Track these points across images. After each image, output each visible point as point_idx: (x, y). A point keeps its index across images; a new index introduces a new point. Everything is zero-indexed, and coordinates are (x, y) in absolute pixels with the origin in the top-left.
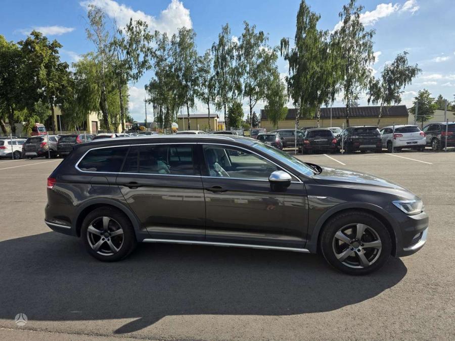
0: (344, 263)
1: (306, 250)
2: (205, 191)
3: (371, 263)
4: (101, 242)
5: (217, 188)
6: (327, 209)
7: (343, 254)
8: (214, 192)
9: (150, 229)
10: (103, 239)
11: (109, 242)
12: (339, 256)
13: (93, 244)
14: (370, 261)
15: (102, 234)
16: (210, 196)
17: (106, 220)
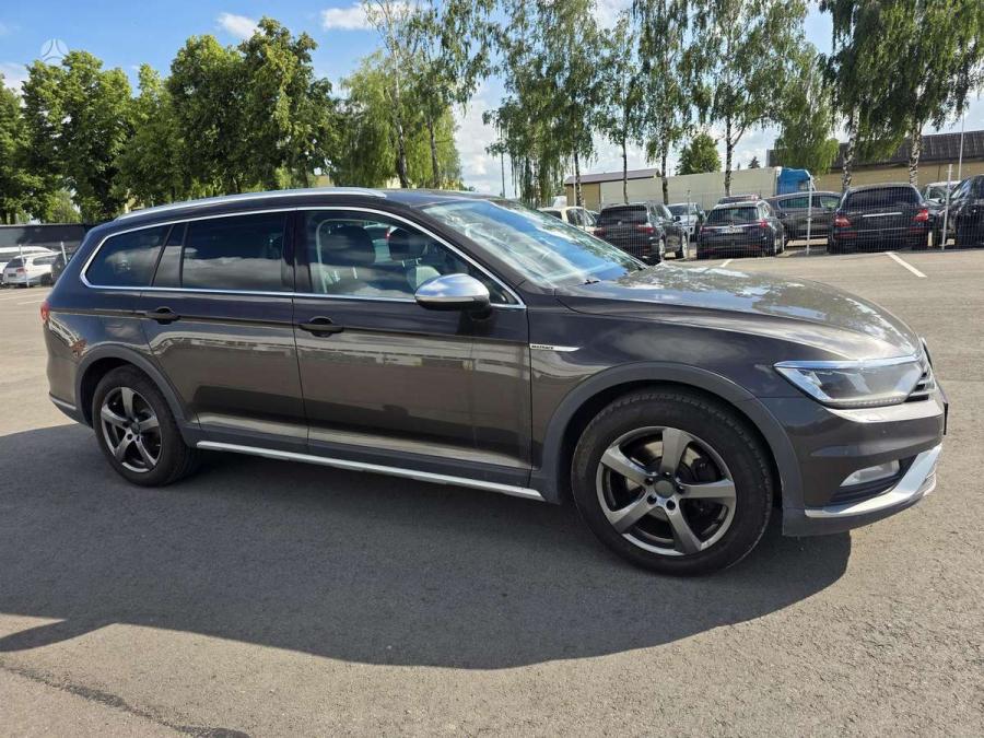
0: (628, 537)
1: (533, 493)
2: (298, 330)
3: (704, 545)
4: (126, 442)
5: (323, 323)
6: (576, 381)
7: (626, 510)
8: (317, 333)
9: (206, 419)
10: (130, 437)
11: (139, 444)
12: (615, 516)
13: (115, 445)
14: (703, 538)
15: (126, 425)
16: (308, 343)
17: (127, 394)
